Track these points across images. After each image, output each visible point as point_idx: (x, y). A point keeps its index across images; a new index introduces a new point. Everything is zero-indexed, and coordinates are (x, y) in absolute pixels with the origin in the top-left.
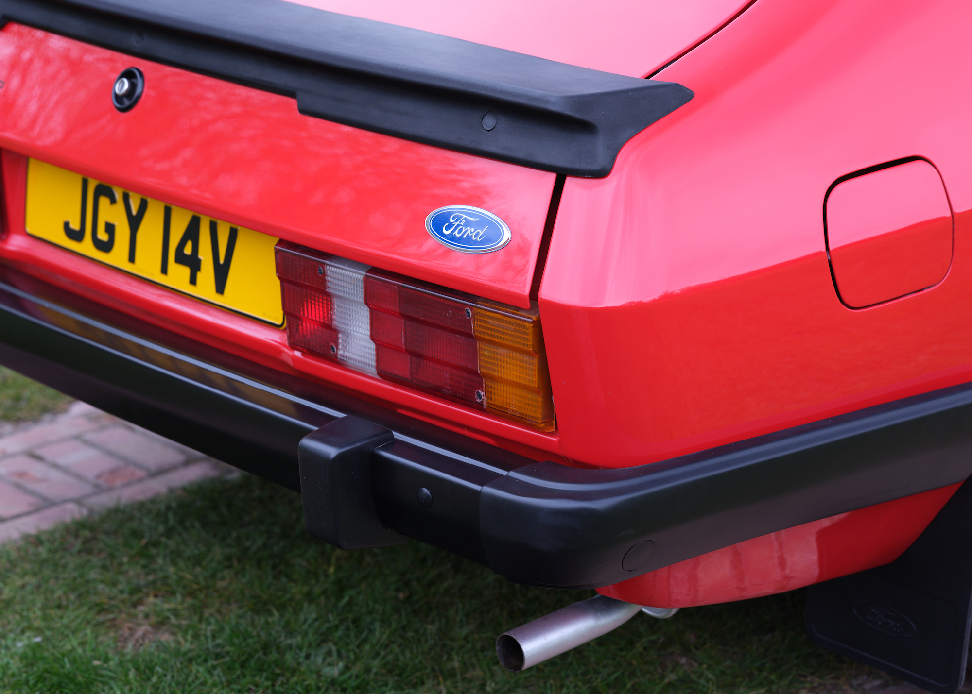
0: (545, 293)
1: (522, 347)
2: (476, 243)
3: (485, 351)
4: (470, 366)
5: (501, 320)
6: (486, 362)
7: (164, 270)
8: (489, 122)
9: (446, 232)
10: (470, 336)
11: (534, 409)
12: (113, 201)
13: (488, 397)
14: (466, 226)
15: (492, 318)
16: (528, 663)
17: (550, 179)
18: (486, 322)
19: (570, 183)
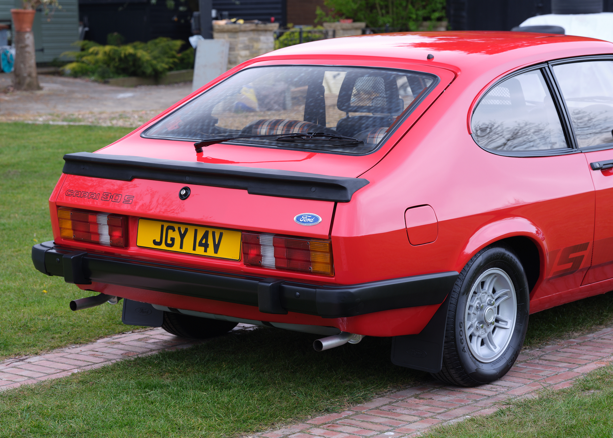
0: (333, 234)
1: (325, 251)
2: (311, 223)
3: (313, 254)
4: (308, 259)
5: (319, 244)
6: (313, 257)
7: (194, 249)
8: (313, 189)
9: (301, 221)
10: (309, 250)
11: (327, 269)
12: (174, 230)
13: (313, 269)
14: (307, 218)
15: (316, 244)
16: (324, 349)
17: (332, 204)
18: (314, 245)
19: (339, 205)
